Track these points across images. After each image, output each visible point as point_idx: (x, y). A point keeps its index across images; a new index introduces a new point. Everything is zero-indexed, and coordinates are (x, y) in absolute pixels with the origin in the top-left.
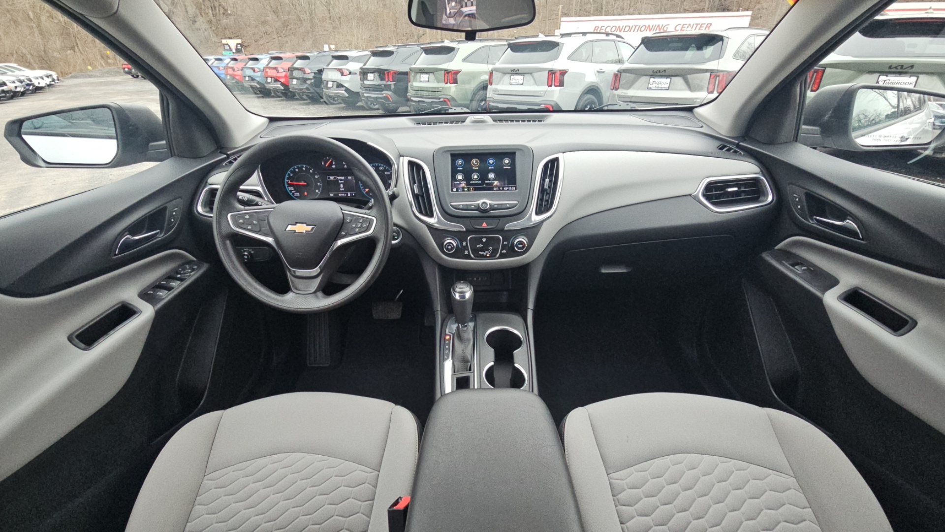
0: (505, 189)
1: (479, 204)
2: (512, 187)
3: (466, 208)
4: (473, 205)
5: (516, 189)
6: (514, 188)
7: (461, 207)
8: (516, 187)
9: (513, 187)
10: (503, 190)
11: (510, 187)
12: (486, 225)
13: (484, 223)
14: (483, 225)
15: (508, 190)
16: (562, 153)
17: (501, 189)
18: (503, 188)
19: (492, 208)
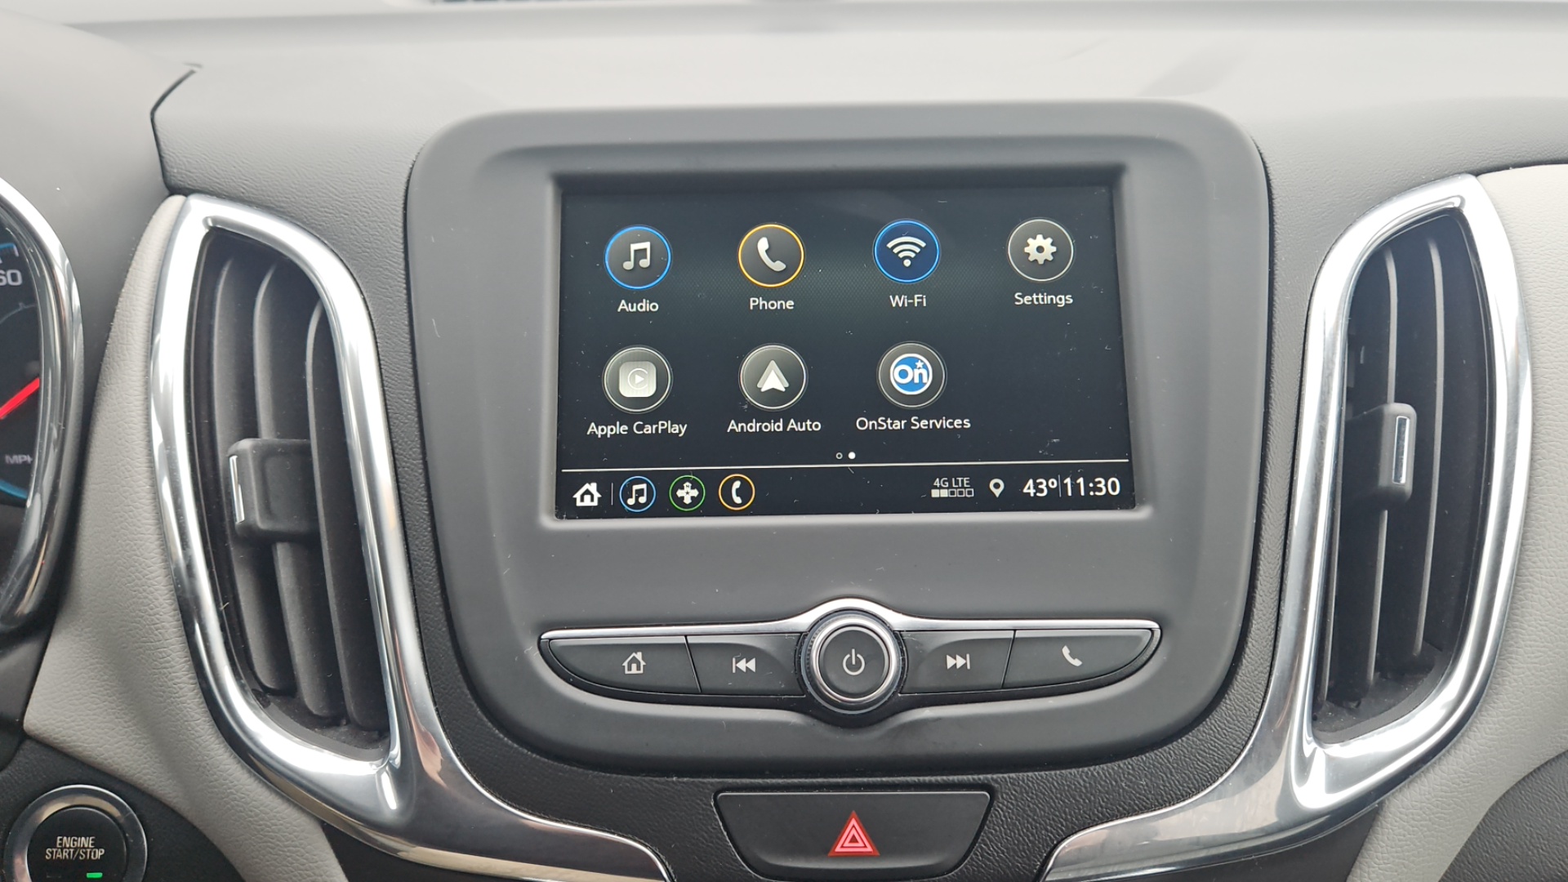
0: (1029, 488)
1: (802, 637)
2: (1090, 473)
3: (678, 674)
4: (746, 652)
5: (1127, 500)
6: (1109, 486)
7: (634, 668)
8: (1127, 475)
9: (1106, 471)
10: (1014, 501)
11: (1073, 470)
12: (864, 845)
13: (853, 828)
14: (844, 845)
15: (1055, 502)
16: (1472, 178)
17: (997, 487)
18: (1013, 480)
19: (925, 679)
